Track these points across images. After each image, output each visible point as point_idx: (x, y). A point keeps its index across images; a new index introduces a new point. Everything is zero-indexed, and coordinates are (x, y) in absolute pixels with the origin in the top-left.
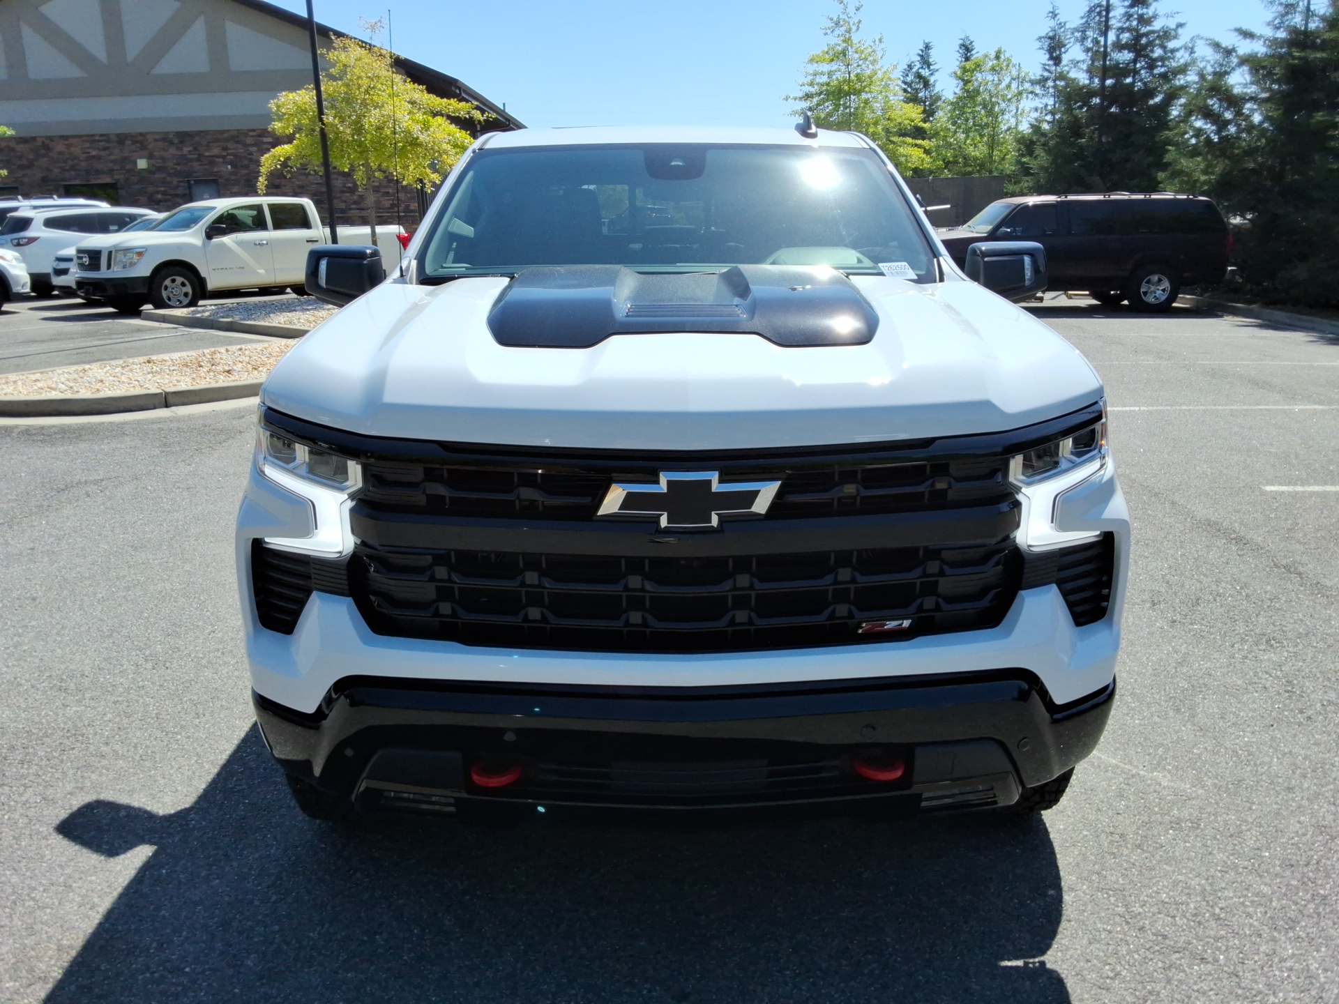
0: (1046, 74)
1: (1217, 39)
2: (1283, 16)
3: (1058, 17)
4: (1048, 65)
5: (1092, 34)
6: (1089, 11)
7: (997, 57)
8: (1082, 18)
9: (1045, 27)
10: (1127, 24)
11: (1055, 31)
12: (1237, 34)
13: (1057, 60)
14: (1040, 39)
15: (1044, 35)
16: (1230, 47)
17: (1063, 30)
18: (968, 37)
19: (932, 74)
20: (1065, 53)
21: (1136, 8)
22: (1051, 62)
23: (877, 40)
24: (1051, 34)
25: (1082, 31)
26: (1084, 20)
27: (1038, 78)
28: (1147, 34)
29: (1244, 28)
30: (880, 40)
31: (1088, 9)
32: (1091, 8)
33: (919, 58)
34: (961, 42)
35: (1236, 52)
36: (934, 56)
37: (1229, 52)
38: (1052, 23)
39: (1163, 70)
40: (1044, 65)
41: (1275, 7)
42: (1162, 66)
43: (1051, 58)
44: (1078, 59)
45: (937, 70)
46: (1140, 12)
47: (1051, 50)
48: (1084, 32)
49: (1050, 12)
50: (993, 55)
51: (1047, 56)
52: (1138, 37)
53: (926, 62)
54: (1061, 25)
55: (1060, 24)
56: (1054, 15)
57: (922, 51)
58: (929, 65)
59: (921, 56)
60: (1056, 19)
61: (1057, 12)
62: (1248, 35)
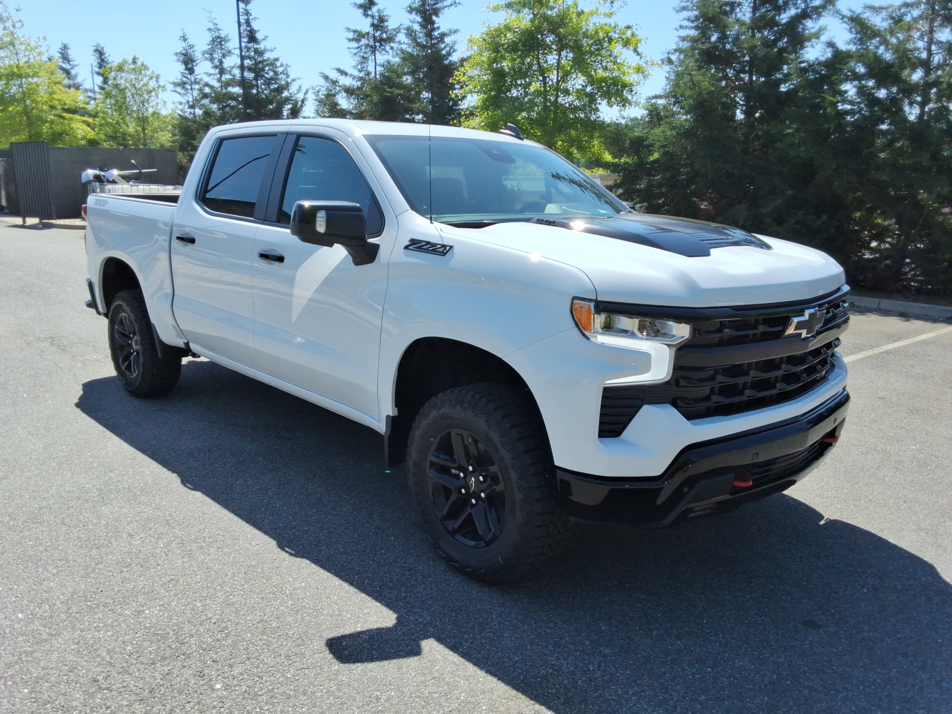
0: (184, 79)
1: (326, 74)
2: (362, 63)
3: (188, 40)
4: (185, 73)
5: (217, 56)
6: (212, 41)
7: (134, 62)
8: (208, 45)
9: (180, 47)
10: (248, 53)
11: (186, 50)
12: (337, 72)
13: (191, 71)
14: (176, 54)
15: (178, 51)
16: (335, 80)
17: (192, 50)
18: (99, 44)
19: (72, 68)
20: (195, 66)
21: (252, 44)
22: (187, 72)
23: (41, 38)
24: (184, 52)
25: (210, 54)
26: (210, 46)
27: (179, 81)
28: (261, 62)
29: (341, 68)
30: (45, 38)
31: (211, 39)
32: (213, 39)
33: (60, 55)
34: (95, 48)
35: (338, 83)
36: (72, 53)
37: (334, 83)
38: (184, 44)
39: (276, 86)
40: (182, 73)
41: (357, 58)
42: (275, 84)
43: (187, 69)
44: (210, 72)
45: (76, 66)
46: (255, 46)
47: (186, 63)
48: (211, 54)
49: (181, 37)
50: (130, 61)
51: (183, 67)
52: (257, 64)
53: (65, 57)
54: (191, 47)
55: (190, 45)
56: (185, 39)
57: (62, 49)
58: (69, 61)
59: (62, 53)
60: (186, 42)
61: (186, 37)
62: (343, 73)
